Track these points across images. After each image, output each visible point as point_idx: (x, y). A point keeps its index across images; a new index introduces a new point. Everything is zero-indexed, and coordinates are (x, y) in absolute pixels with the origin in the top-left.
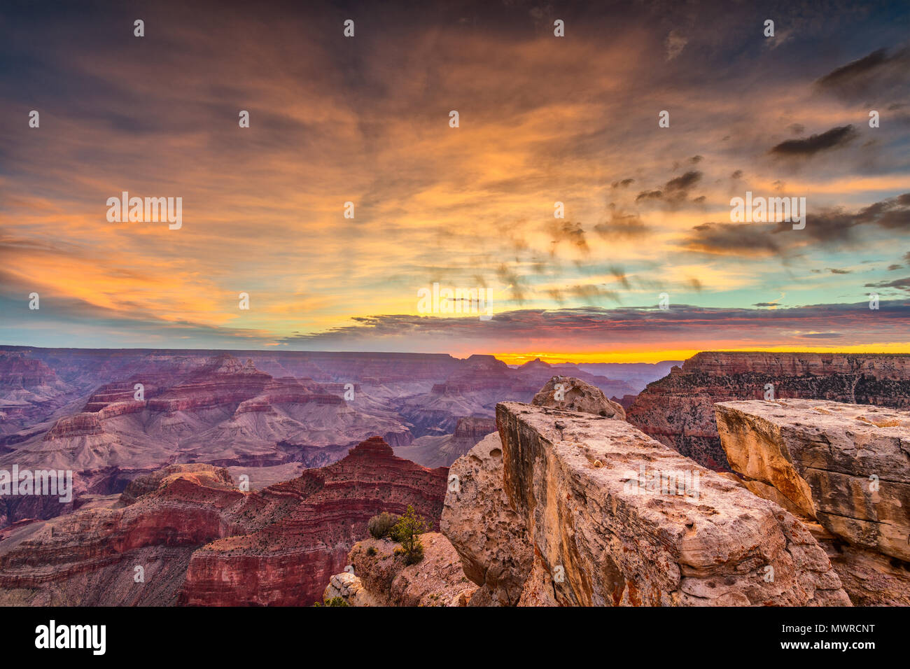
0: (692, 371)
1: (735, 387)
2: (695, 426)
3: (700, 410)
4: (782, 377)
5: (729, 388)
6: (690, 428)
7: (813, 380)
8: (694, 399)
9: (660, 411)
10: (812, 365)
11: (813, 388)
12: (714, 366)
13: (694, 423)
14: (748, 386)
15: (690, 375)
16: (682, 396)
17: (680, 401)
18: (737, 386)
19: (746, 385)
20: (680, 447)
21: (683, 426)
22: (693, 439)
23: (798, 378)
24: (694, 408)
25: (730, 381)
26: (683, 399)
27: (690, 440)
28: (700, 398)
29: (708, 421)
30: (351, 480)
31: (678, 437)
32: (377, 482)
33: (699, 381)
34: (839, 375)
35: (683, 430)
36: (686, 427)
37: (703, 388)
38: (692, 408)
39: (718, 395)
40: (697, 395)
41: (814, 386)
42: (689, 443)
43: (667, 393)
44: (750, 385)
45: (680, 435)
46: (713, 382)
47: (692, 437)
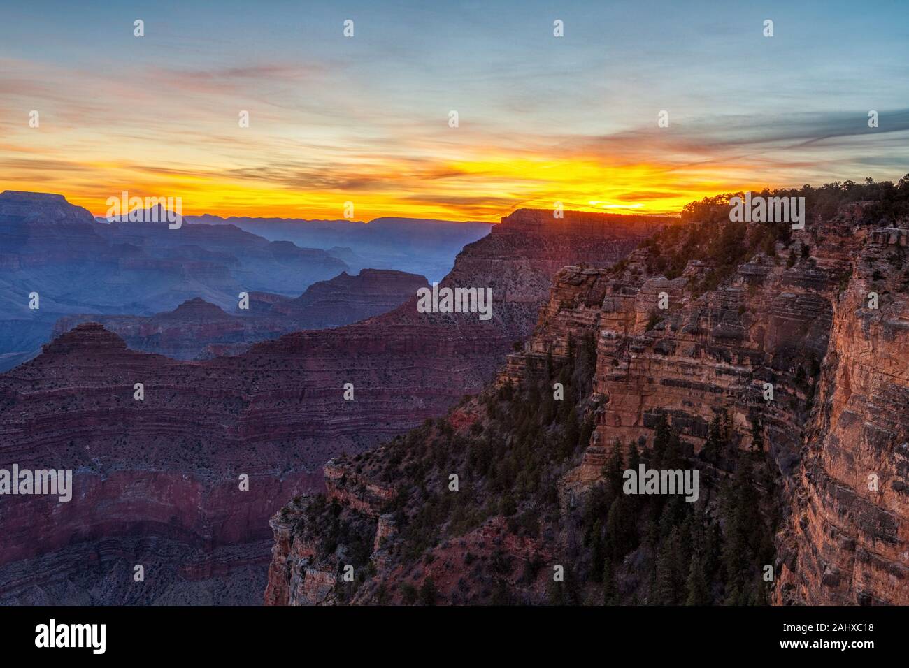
0: (510, 232)
1: (551, 250)
2: (517, 291)
3: (521, 274)
4: (592, 239)
5: (545, 250)
6: (512, 293)
7: (617, 242)
8: (515, 261)
9: (482, 277)
10: (618, 228)
11: (616, 251)
12: (533, 225)
13: (515, 288)
14: (563, 249)
15: (509, 236)
16: (504, 259)
17: (503, 264)
18: (553, 248)
19: (561, 247)
20: (503, 313)
21: (505, 292)
22: (515, 304)
23: (605, 240)
24: (515, 272)
25: (546, 243)
26: (505, 262)
27: (512, 305)
28: (521, 261)
29: (528, 285)
30: (66, 388)
31: (499, 303)
32: (112, 386)
33: (517, 242)
34: (638, 237)
35: (505, 296)
36: (508, 293)
37: (522, 251)
38: (513, 272)
39: (536, 258)
40: (518, 258)
41: (618, 249)
42: (510, 309)
43: (489, 256)
44: (565, 248)
45: (502, 301)
46: (531, 243)
47: (513, 303)
